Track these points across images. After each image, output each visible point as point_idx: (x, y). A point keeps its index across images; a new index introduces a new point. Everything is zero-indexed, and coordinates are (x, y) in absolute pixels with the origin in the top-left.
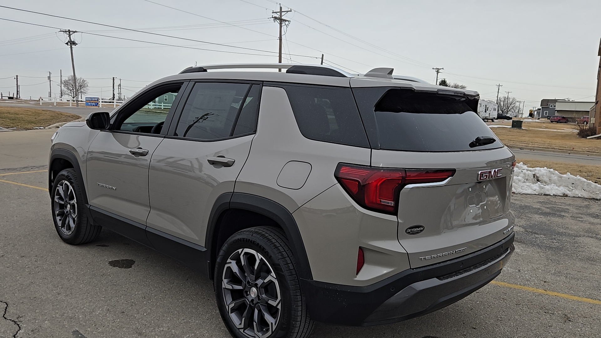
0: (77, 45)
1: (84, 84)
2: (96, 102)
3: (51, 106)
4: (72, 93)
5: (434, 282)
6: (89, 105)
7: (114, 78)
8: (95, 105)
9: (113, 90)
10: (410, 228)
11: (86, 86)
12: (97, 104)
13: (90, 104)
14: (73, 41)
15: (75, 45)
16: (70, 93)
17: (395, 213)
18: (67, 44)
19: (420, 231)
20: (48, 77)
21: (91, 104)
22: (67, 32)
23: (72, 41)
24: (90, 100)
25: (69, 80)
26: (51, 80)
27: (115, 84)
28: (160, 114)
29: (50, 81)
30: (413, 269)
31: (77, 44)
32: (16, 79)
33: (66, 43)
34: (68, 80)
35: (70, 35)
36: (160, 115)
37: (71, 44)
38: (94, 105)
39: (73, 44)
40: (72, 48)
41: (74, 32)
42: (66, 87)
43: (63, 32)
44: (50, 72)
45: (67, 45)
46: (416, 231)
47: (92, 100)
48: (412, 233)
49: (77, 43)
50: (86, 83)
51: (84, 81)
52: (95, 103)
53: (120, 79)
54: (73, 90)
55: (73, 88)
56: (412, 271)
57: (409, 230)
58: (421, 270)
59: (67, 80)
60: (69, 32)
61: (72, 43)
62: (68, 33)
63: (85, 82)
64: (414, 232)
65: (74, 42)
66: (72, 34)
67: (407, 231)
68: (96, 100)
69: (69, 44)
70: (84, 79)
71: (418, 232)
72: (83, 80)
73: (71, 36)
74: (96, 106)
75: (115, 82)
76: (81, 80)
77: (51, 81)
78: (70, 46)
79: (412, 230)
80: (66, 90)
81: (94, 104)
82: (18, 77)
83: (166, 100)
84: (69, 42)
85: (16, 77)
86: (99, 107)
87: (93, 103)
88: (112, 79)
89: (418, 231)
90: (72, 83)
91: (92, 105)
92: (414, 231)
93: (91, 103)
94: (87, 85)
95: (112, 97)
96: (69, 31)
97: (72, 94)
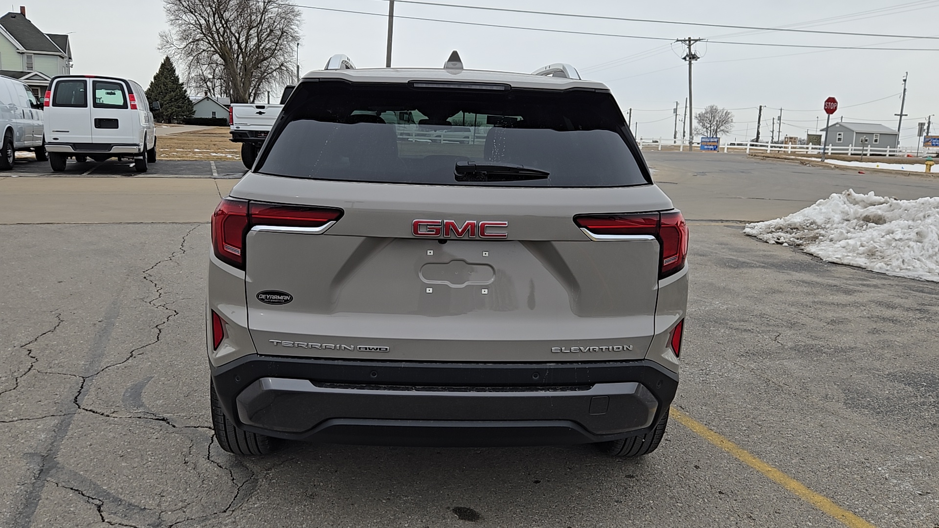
0: (698, 60)
1: (728, 118)
2: (716, 144)
3: (652, 150)
4: (709, 132)
5: (305, 386)
6: (705, 149)
7: (761, 107)
8: (713, 149)
9: (759, 127)
10: (264, 293)
11: (730, 121)
12: (717, 147)
13: (706, 147)
14: (693, 53)
15: (696, 60)
16: (706, 132)
17: (242, 267)
18: (685, 58)
19: (283, 301)
20: (674, 109)
21: (708, 147)
22: (686, 40)
23: (692, 55)
24: (707, 142)
25: (707, 113)
26: (678, 113)
27: (761, 116)
28: (784, 161)
29: (676, 115)
30: (261, 355)
31: (699, 58)
32: (629, 114)
33: (683, 57)
34: (705, 113)
35: (690, 46)
36: (783, 163)
37: (690, 58)
38: (711, 149)
39: (694, 58)
40: (691, 64)
41: (696, 41)
42: (701, 124)
43: (680, 42)
44: (677, 102)
45: (684, 60)
46: (275, 299)
47: (710, 142)
48: (268, 302)
49: (699, 56)
50: (731, 117)
51: (727, 114)
52: (714, 146)
53: (781, 109)
54: (711, 127)
55: (711, 125)
56: (259, 358)
57: (262, 295)
58: (272, 360)
59: (703, 112)
60: (690, 42)
61: (692, 57)
62: (688, 42)
63: (729, 116)
64: (271, 301)
65: (695, 54)
66: (693, 43)
67: (260, 297)
68: (715, 142)
69: (688, 58)
70: (729, 111)
71: (279, 302)
72: (727, 112)
73: (692, 46)
74: (715, 149)
75: (762, 113)
76: (724, 113)
77: (678, 116)
78: (688, 62)
79: (268, 297)
80: (700, 127)
81: (712, 147)
82: (632, 112)
83: (839, 139)
84: (687, 55)
85: (629, 111)
86: (718, 151)
87: (710, 145)
88: (759, 108)
89: (279, 299)
90: (710, 118)
91: (709, 149)
92: (271, 299)
93: (707, 145)
94: (732, 120)
95: (756, 137)
96: (690, 40)
97: (709, 134)
